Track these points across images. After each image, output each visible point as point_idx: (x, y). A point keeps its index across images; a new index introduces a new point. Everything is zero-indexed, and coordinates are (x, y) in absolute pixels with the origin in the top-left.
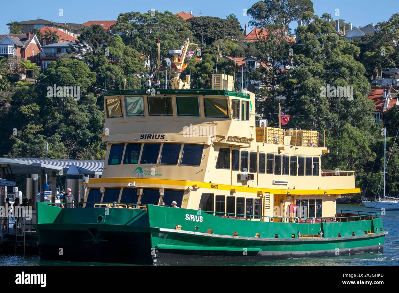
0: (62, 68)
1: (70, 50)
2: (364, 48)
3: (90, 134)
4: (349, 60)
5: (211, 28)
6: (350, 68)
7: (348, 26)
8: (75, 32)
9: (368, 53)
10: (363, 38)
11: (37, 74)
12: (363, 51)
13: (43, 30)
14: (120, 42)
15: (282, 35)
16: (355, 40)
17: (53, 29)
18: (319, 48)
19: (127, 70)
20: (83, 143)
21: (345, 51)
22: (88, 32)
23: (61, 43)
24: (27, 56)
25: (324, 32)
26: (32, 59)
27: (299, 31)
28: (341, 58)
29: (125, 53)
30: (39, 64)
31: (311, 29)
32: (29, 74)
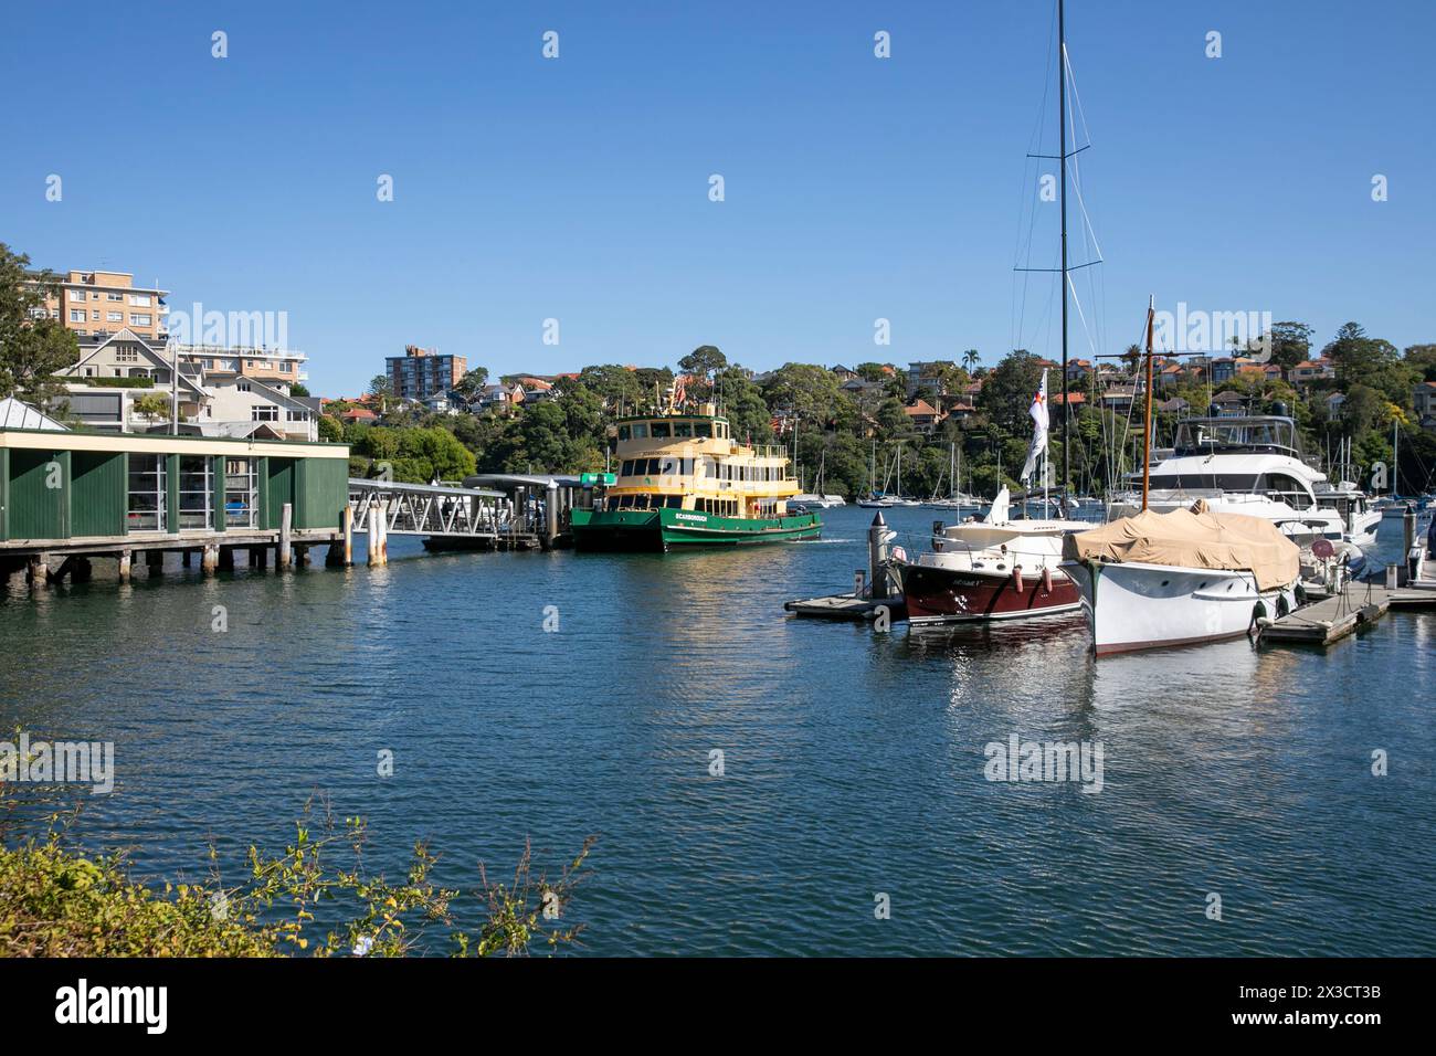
0: (541, 409)
1: (546, 395)
2: (765, 388)
3: (563, 458)
4: (754, 397)
5: (651, 377)
6: (756, 405)
7: (752, 373)
8: (550, 382)
9: (769, 392)
10: (764, 382)
11: (522, 414)
12: (764, 391)
13: (525, 381)
14: (584, 388)
15: (704, 379)
16: (758, 383)
17: (533, 380)
18: (732, 389)
19: (589, 409)
20: (558, 465)
21: (751, 391)
22: (560, 381)
23: (539, 391)
24: (514, 401)
25: (735, 377)
26: (518, 403)
27: (716, 377)
28: (749, 396)
29: (588, 396)
30: (523, 407)
31: (726, 375)
32: (517, 414)
